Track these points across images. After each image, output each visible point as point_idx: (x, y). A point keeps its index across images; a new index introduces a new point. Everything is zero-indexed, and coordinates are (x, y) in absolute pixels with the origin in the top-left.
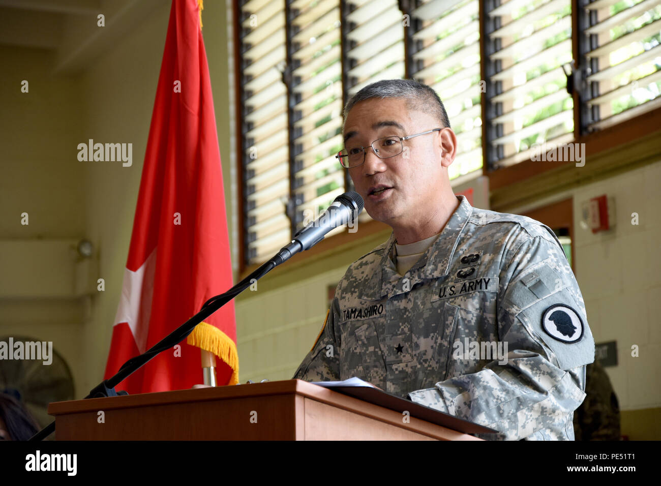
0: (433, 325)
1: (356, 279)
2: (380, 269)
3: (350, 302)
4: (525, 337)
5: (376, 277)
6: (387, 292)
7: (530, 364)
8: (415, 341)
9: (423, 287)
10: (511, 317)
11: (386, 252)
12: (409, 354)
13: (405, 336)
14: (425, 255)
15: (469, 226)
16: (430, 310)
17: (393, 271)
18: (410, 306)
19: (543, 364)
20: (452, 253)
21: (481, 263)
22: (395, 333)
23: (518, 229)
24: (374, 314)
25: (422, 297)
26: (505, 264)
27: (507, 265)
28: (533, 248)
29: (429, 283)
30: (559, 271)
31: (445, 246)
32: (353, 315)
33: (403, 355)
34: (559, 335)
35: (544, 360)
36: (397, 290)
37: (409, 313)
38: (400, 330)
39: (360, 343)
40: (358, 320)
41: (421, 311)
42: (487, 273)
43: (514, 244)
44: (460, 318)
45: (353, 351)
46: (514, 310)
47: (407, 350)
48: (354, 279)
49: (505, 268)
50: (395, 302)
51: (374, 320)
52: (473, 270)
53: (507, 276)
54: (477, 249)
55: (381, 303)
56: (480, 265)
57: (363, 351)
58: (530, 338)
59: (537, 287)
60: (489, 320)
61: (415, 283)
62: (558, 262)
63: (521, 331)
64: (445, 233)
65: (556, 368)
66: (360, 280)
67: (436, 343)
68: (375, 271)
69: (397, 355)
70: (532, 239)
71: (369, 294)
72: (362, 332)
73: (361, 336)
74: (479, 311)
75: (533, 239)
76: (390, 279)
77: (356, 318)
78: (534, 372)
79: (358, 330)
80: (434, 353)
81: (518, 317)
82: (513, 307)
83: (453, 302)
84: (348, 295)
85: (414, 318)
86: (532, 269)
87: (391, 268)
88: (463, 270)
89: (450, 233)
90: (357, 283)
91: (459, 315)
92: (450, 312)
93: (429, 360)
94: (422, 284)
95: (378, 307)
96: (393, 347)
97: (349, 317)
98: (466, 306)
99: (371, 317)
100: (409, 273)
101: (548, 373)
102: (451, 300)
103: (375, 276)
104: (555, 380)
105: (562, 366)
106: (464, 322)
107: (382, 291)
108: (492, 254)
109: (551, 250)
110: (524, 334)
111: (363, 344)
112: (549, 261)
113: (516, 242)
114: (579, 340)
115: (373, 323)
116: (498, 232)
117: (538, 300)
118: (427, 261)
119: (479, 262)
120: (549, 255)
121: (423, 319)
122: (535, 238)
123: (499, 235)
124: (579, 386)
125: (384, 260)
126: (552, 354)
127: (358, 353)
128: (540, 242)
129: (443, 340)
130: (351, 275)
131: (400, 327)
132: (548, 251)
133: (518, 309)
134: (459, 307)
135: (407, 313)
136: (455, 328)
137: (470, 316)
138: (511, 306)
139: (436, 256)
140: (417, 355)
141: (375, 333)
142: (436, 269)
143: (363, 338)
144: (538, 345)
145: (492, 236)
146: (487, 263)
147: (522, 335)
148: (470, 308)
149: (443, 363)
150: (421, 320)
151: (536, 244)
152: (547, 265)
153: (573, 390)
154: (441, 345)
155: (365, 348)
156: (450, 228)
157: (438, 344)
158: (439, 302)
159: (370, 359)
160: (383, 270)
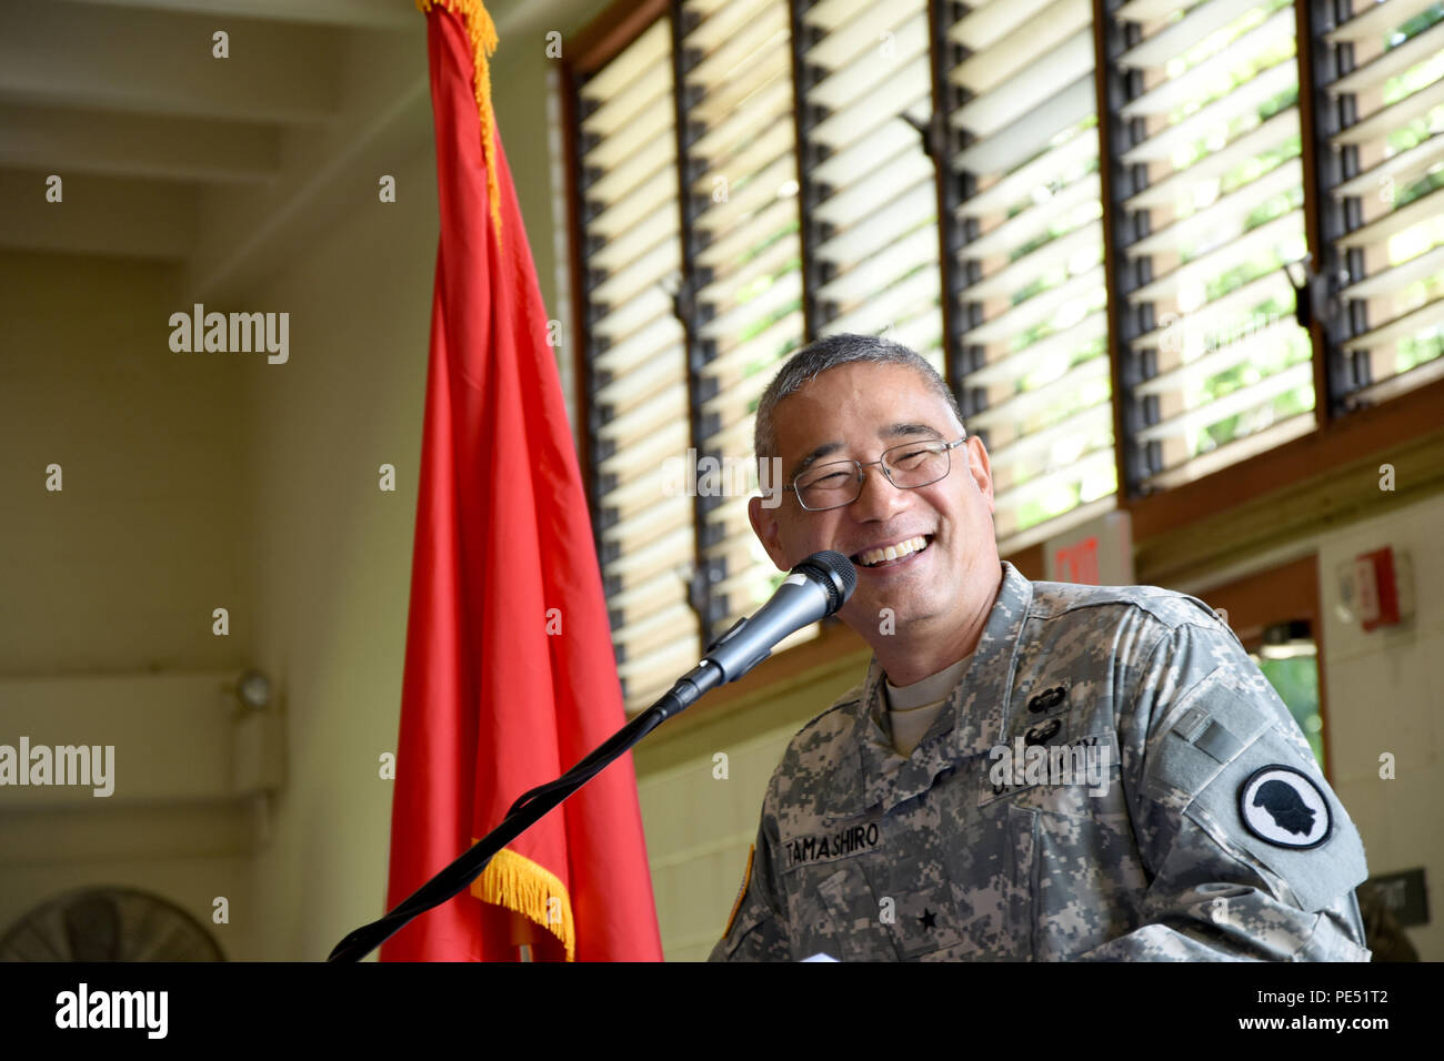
0: (992, 858)
1: (809, 773)
2: (852, 749)
3: (801, 823)
4: (1211, 854)
5: (849, 765)
6: (879, 796)
7: (1238, 911)
8: (959, 899)
9: (956, 775)
10: (1172, 817)
11: (864, 707)
12: (950, 927)
13: (935, 890)
14: (948, 706)
15: (1031, 627)
16: (979, 824)
17: (885, 749)
18: (935, 822)
19: (1265, 907)
20: (1008, 694)
21: (1071, 705)
22: (912, 887)
23: (1136, 616)
24: (860, 847)
25: (957, 799)
26: (1126, 700)
27: (1132, 701)
28: (1180, 653)
29: (965, 767)
30: (1247, 692)
31: (988, 678)
32: (808, 852)
33: (938, 931)
34: (1283, 835)
35: (1267, 899)
36: (901, 792)
37: (936, 837)
38: (923, 878)
39: (832, 911)
40: (822, 863)
41: (960, 830)
42: (1090, 727)
43: (1137, 652)
44: (1044, 832)
45: (816, 931)
46: (1175, 799)
47: (945, 921)
48: (803, 774)
49: (1129, 708)
50: (902, 818)
51: (860, 859)
52: (1058, 723)
53: (1138, 724)
54: (1057, 675)
55: (872, 821)
56: (1068, 710)
57: (841, 930)
58: (1224, 855)
59: (1212, 740)
60: (1114, 827)
61: (937, 771)
62: (1237, 672)
63: (1202, 843)
64: (983, 651)
65: (1296, 911)
66: (818, 774)
67: (1004, 895)
68: (845, 752)
69: (925, 935)
70: (1171, 632)
71: (839, 806)
72: (835, 886)
73: (834, 897)
74: (1083, 812)
75: (1174, 631)
76: (880, 766)
77: (818, 857)
78: (1250, 926)
79: (825, 883)
80: (1005, 919)
81: (1188, 813)
82: (1172, 793)
83: (1022, 801)
84: (795, 810)
85: (949, 848)
86: (1191, 700)
87: (878, 742)
88: (1037, 727)
89: (994, 649)
90: (812, 781)
91: (1042, 826)
92: (1022, 824)
93: (999, 936)
94: (953, 770)
95: (866, 829)
96: (914, 918)
97: (800, 857)
98: (1054, 805)
99: (852, 854)
100: (919, 750)
101: (1281, 925)
102: (1020, 797)
103: (845, 763)
104: (1300, 938)
105: (1305, 903)
106: (1055, 841)
107: (868, 795)
108: (1089, 682)
109: (1217, 648)
110: (1210, 849)
111: (841, 915)
112: (1220, 673)
113: (1140, 646)
114: (1327, 837)
115: (858, 868)
116: (1093, 628)
117: (1222, 767)
118: (954, 719)
119: (1066, 703)
120: (1219, 659)
121: (969, 848)
122: (1177, 629)
123: (1095, 634)
124: (1351, 938)
125: (861, 725)
126: (1280, 882)
127: (829, 936)
128: (1190, 635)
129: (1019, 886)
130: (796, 765)
131: (920, 871)
132: (1213, 652)
133: (1185, 796)
134: (1039, 810)
135: (931, 839)
136: (1038, 856)
137: (1066, 825)
138: (1166, 793)
139: (972, 704)
140: (969, 929)
141: (867, 888)
142: (978, 734)
143: (839, 900)
144: (1246, 868)
145: (1082, 639)
146: (1082, 704)
147: (1206, 851)
148: (1064, 809)
149: (1025, 937)
150: (965, 852)
151: (1183, 642)
152: (1220, 685)
153: (1342, 949)
154: (1015, 899)
155: (845, 924)
156: (992, 639)
157: (1009, 899)
158: (996, 806)
159: (862, 947)
160: (862, 748)
